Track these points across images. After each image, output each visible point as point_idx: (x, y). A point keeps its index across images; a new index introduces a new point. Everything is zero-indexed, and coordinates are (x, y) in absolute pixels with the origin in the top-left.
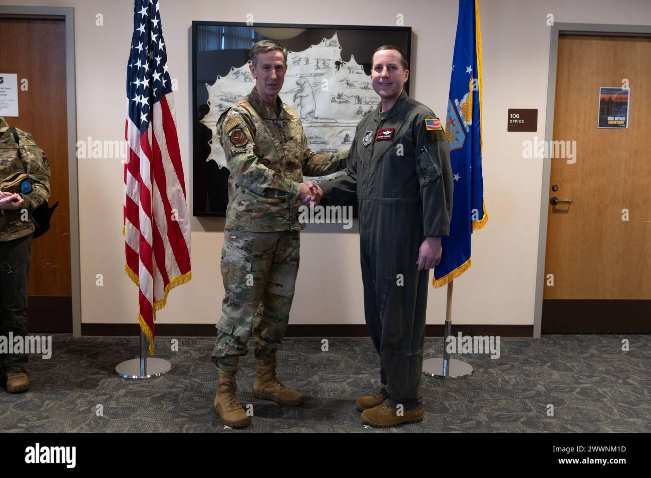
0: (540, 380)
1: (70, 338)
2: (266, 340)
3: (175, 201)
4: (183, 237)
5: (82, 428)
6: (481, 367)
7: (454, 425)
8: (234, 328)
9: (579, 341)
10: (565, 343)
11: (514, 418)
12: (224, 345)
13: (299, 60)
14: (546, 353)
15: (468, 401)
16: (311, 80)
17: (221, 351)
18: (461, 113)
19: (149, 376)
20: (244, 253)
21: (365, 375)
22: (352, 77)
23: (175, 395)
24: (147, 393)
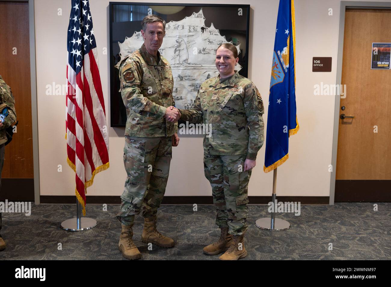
0: (333, 232)
2: (151, 205)
3: (99, 118)
4: (103, 141)
6: (295, 223)
8: (133, 199)
9: (359, 207)
10: (350, 208)
11: (316, 256)
12: (127, 209)
13: (178, 27)
14: (337, 214)
15: (287, 245)
16: (186, 39)
17: (124, 213)
18: (282, 60)
19: (82, 229)
20: (140, 151)
22: (212, 37)
23: (99, 241)
24: (81, 240)
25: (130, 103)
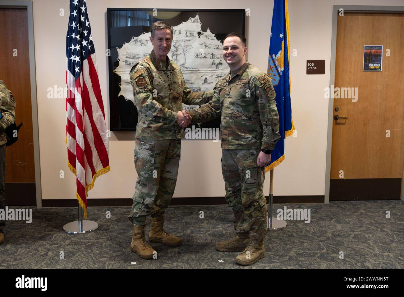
0: (329, 230)
1: (35, 209)
2: (159, 206)
3: (98, 122)
4: (104, 145)
5: (42, 266)
6: (292, 222)
7: (275, 260)
8: (144, 199)
9: (353, 205)
10: (344, 206)
11: (312, 254)
12: (138, 209)
14: (332, 213)
15: (284, 244)
16: (183, 44)
17: (136, 213)
18: (277, 63)
19: (84, 232)
20: (150, 152)
21: (219, 229)
22: (209, 42)
23: (100, 243)
24: (83, 243)
25: (144, 108)
